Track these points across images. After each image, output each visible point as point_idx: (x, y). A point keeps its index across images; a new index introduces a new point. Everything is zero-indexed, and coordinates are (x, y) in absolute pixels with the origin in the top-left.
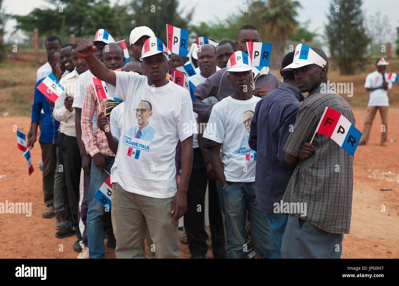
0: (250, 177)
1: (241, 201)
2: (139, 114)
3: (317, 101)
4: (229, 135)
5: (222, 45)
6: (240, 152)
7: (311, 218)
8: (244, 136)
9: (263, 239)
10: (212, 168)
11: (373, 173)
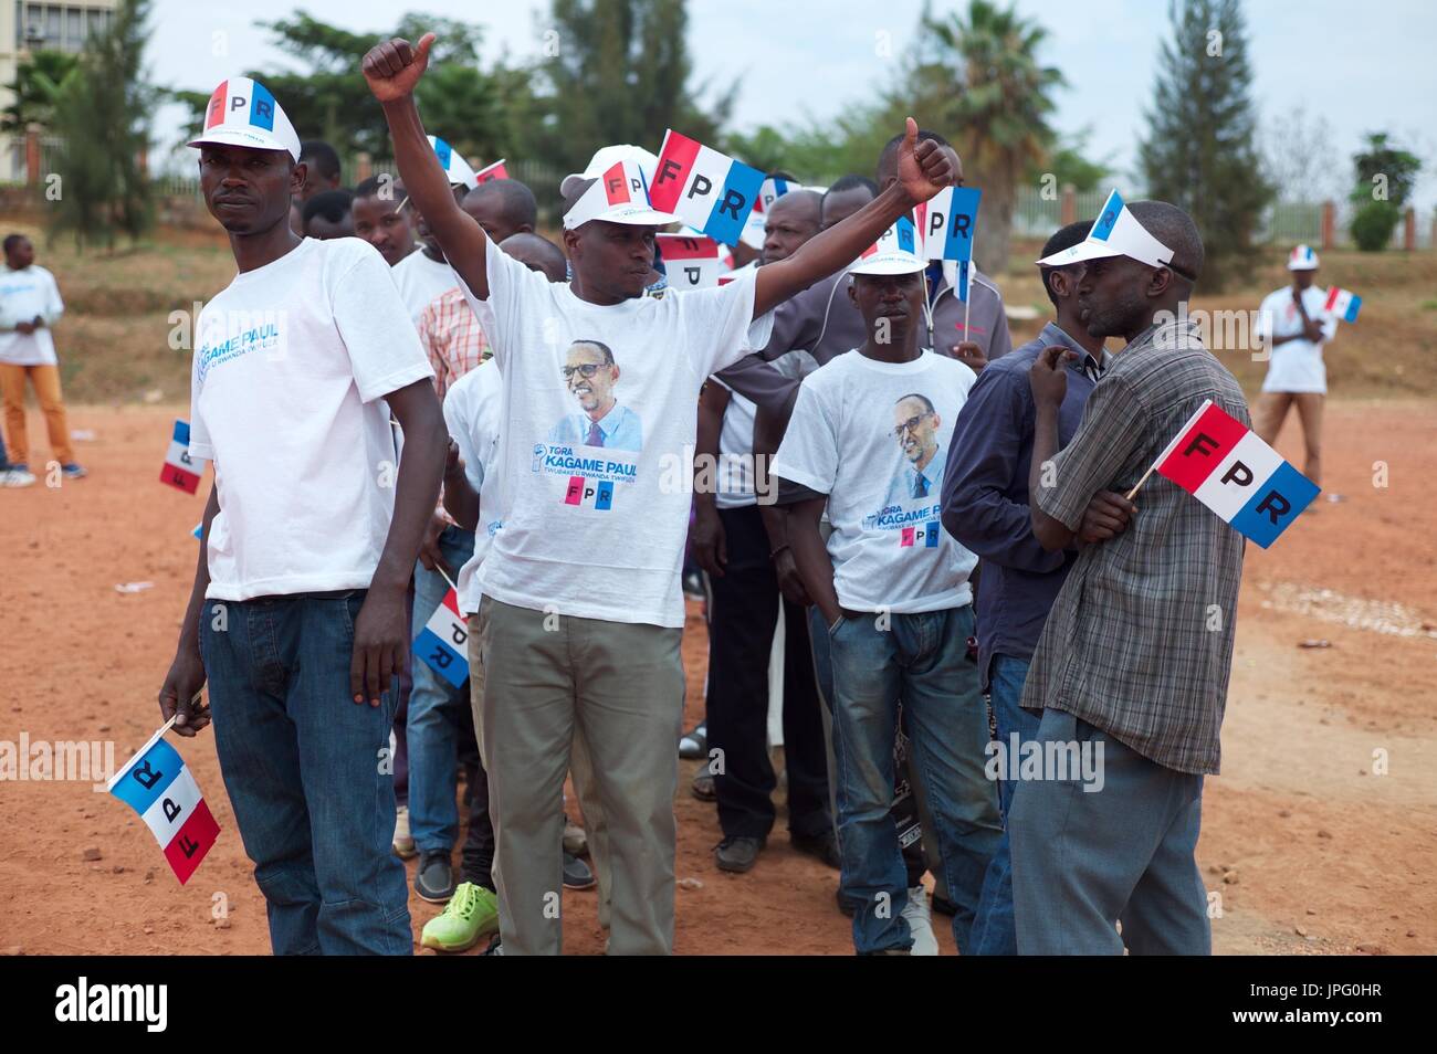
0: (916, 597)
1: (885, 669)
2: (578, 382)
3: (1152, 365)
4: (849, 469)
5: (844, 189)
6: (885, 520)
7: (1120, 723)
8: (896, 474)
9: (945, 787)
10: (793, 567)
11: (1276, 594)
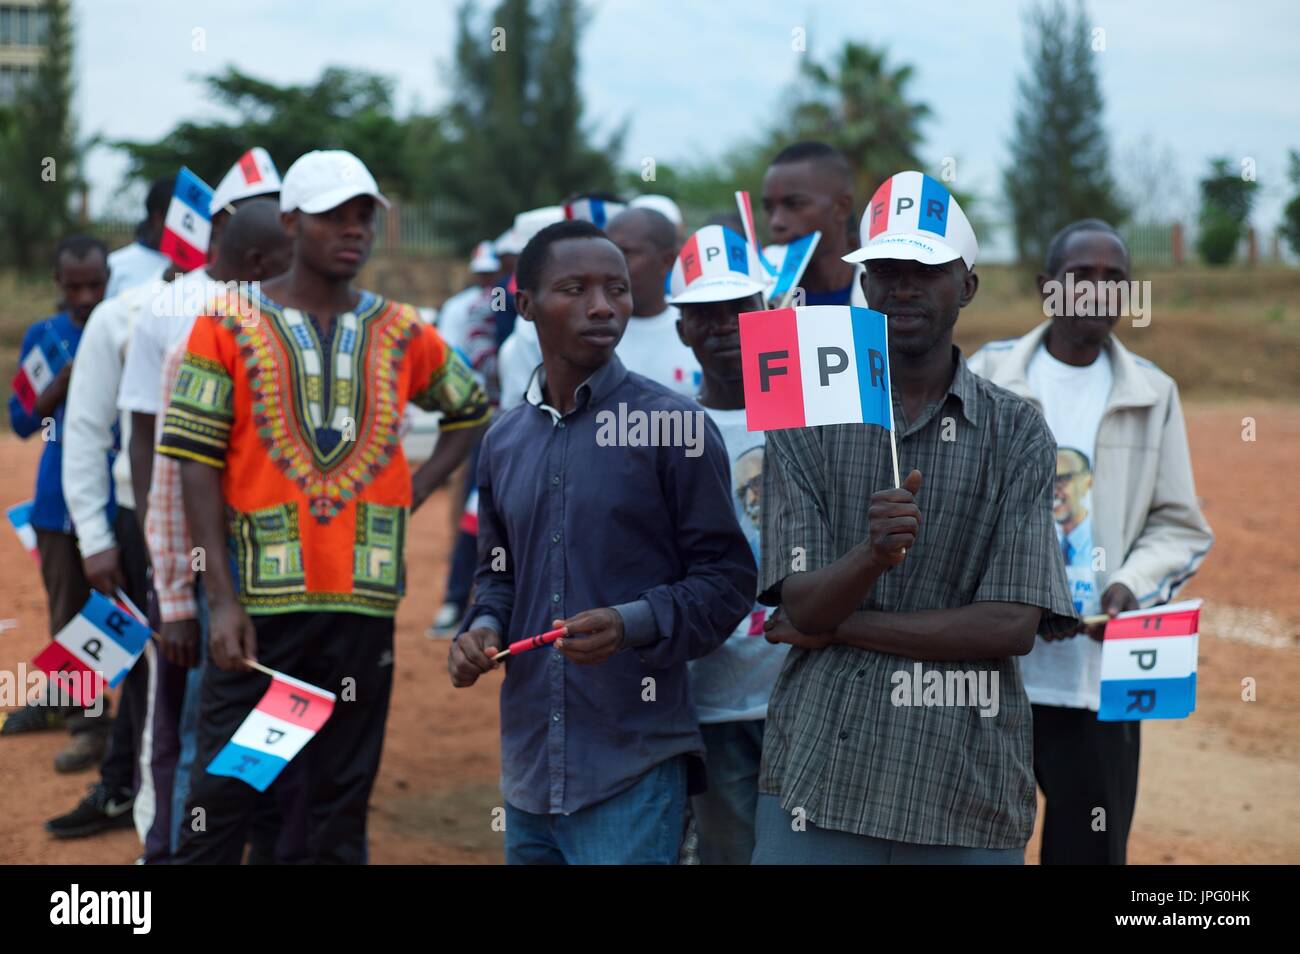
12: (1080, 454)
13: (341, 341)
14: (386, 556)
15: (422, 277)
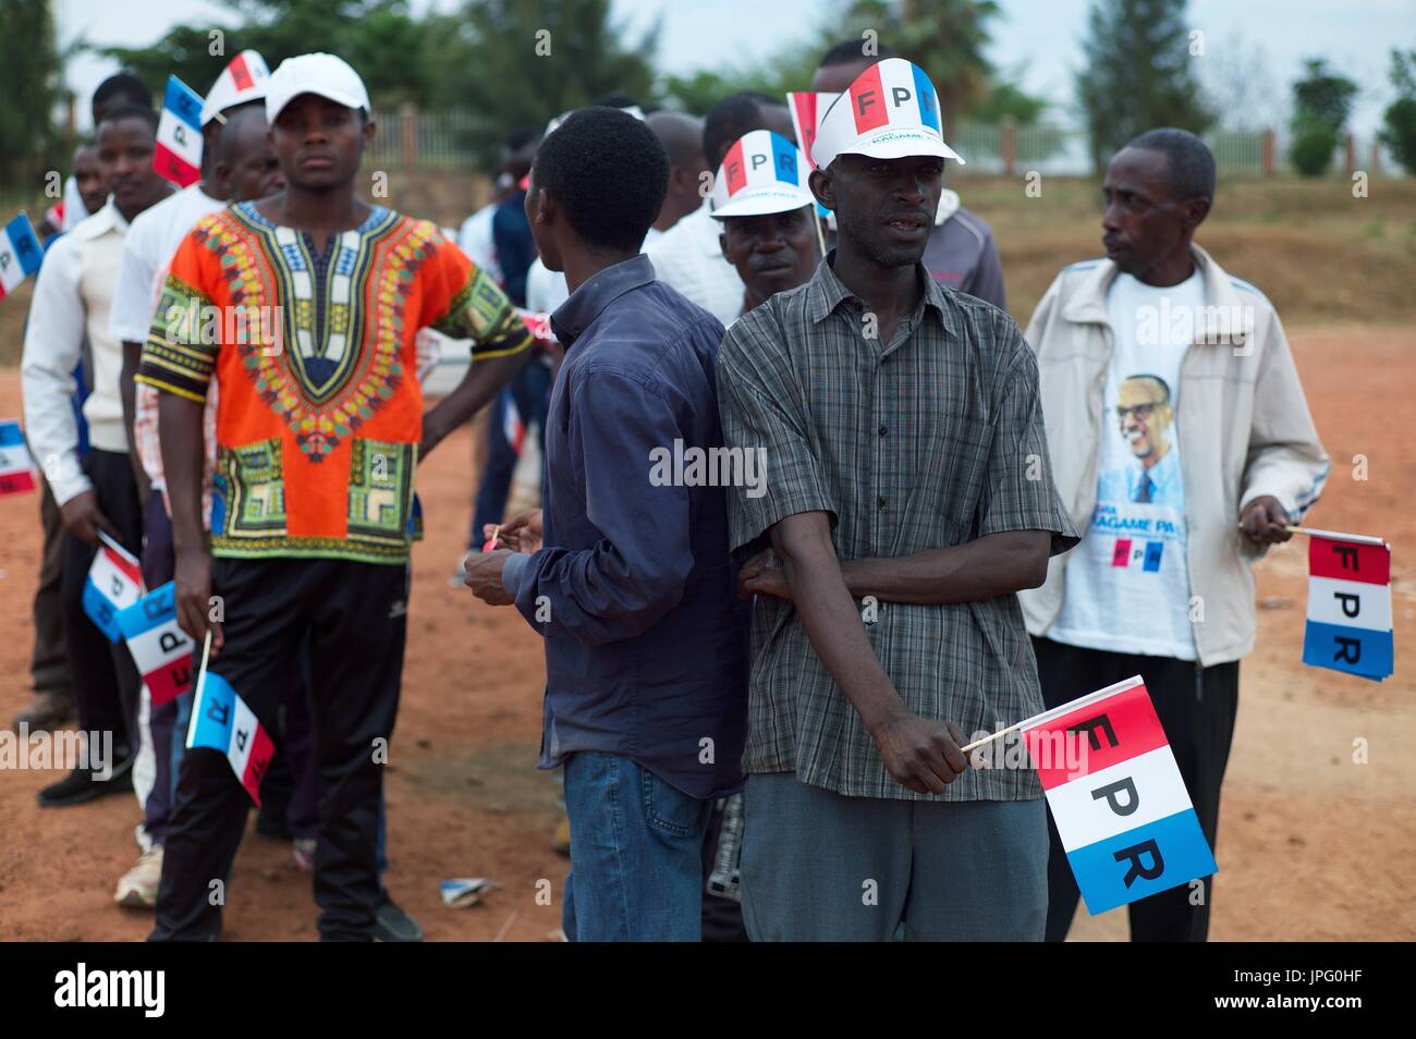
12: (1161, 382)
13: (339, 260)
14: (389, 498)
15: (442, 194)
